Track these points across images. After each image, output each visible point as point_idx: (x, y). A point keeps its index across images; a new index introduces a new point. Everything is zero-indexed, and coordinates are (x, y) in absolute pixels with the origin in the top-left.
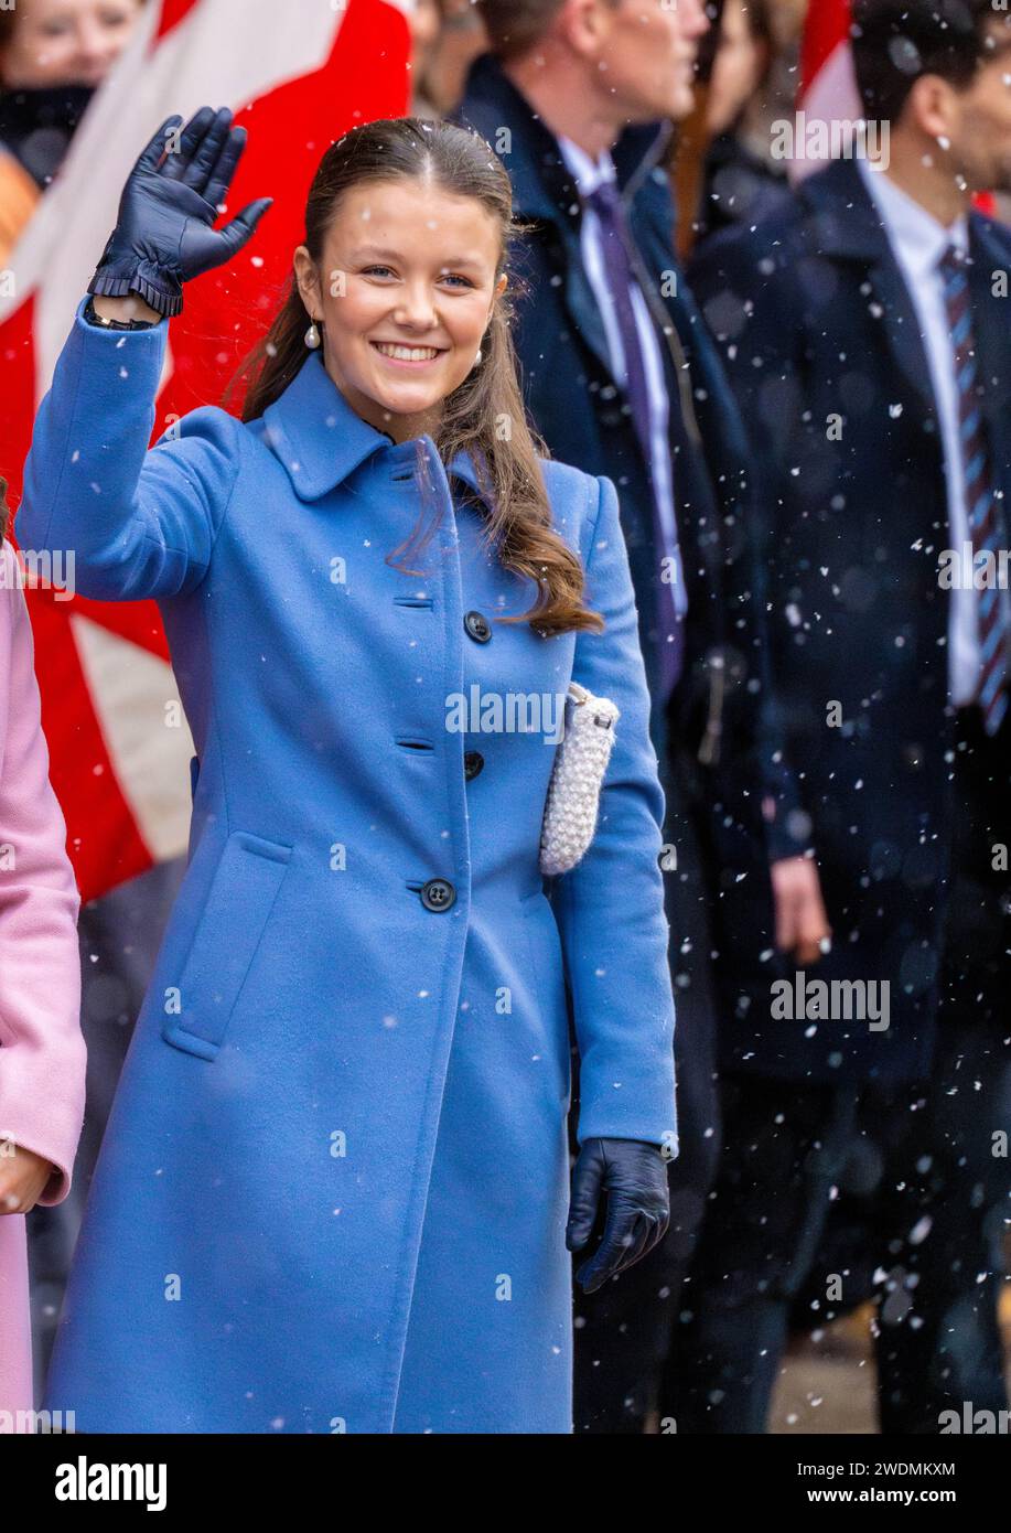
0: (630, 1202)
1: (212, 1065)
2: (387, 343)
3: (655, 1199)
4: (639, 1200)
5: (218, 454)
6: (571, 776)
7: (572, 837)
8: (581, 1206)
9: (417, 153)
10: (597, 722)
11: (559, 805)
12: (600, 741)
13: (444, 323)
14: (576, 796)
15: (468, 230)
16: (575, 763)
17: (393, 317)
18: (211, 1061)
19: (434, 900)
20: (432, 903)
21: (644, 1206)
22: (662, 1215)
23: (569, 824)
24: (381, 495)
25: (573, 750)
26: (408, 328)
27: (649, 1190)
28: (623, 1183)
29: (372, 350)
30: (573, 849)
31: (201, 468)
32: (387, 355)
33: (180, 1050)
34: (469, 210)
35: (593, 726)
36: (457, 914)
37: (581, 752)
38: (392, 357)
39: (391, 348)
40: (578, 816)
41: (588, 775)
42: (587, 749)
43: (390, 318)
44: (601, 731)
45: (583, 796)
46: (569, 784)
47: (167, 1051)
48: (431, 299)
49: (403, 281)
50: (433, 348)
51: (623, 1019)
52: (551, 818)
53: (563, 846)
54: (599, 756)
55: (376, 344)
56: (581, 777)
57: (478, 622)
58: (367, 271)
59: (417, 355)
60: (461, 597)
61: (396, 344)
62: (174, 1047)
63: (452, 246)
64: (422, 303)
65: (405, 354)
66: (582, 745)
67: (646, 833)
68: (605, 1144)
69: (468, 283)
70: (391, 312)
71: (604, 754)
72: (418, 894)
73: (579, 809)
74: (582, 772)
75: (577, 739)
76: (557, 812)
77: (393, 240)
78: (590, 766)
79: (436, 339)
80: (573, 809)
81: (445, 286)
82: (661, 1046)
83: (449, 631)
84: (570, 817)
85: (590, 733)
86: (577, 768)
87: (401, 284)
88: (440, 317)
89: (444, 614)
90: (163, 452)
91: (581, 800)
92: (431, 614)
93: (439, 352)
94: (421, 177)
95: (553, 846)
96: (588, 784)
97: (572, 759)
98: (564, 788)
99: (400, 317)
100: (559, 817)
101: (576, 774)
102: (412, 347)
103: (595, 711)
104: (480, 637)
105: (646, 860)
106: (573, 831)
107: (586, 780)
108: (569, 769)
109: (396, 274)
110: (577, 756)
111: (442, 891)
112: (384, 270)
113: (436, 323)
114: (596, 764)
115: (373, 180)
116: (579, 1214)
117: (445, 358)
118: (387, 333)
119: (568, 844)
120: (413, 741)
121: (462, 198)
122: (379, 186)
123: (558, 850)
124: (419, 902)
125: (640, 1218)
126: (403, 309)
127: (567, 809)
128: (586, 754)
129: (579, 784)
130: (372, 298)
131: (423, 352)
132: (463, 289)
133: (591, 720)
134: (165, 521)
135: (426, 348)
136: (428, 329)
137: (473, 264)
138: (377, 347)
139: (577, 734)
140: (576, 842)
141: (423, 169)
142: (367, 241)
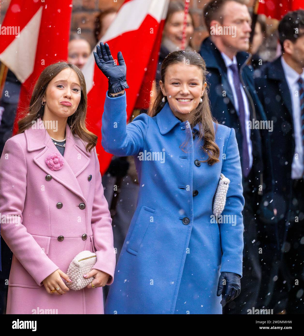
0: (231, 285)
1: (136, 257)
2: (179, 99)
3: (237, 285)
4: (233, 285)
5: (144, 124)
6: (219, 195)
7: (219, 208)
8: (220, 286)
9: (182, 57)
10: (224, 183)
11: (216, 201)
12: (225, 187)
13: (191, 93)
14: (219, 199)
15: (195, 72)
16: (220, 192)
17: (180, 93)
18: (136, 256)
19: (185, 222)
20: (184, 222)
21: (234, 286)
22: (238, 289)
23: (218, 205)
24: (178, 134)
25: (219, 189)
26: (183, 95)
27: (235, 283)
28: (229, 281)
29: (176, 101)
30: (219, 211)
31: (140, 127)
32: (179, 101)
33: (130, 253)
34: (194, 68)
35: (223, 184)
36: (190, 225)
37: (221, 190)
38: (181, 102)
39: (180, 100)
40: (220, 204)
41: (222, 195)
42: (222, 189)
43: (179, 93)
44: (225, 185)
45: (221, 199)
46: (218, 197)
47: (128, 253)
48: (188, 88)
49: (181, 85)
50: (189, 99)
51: (230, 246)
52: (215, 204)
53: (217, 210)
54: (225, 191)
55: (177, 99)
56: (220, 195)
57: (198, 162)
58: (173, 84)
59: (186, 101)
60: (193, 156)
61: (181, 99)
62: (129, 252)
63: (191, 76)
64: (186, 89)
65: (183, 101)
66: (221, 188)
67: (239, 206)
68: (225, 273)
69: (196, 84)
70: (179, 92)
71: (226, 190)
72: (182, 221)
73: (220, 202)
74: (221, 194)
75: (220, 187)
76: (216, 203)
77: (179, 76)
78: (222, 193)
79: (190, 97)
80: (219, 202)
81: (191, 85)
82: (239, 253)
83: (190, 164)
84: (218, 204)
85: (223, 186)
86: (220, 193)
87: (181, 86)
88: (190, 92)
89: (190, 160)
90: (132, 124)
91: (220, 200)
92: (187, 160)
93: (191, 100)
94: (183, 62)
95: (215, 210)
96: (222, 197)
97: (219, 191)
98: (217, 197)
99: (181, 93)
100: (216, 204)
101: (219, 194)
102: (185, 99)
103: (224, 181)
104: (198, 165)
105: (238, 212)
106: (219, 207)
107: (222, 196)
108: (218, 193)
109: (180, 84)
110: (220, 191)
111: (187, 220)
112: (177, 83)
113: (189, 93)
114: (224, 193)
115: (173, 64)
116: (220, 288)
117: (193, 101)
118: (179, 96)
119: (218, 210)
120: (181, 187)
121: (193, 66)
122: (174, 65)
123: (216, 211)
124: (182, 222)
125: (233, 289)
126: (182, 91)
127: (218, 202)
128: (222, 190)
129: (220, 197)
130: (175, 89)
131: (187, 100)
132: (195, 86)
133: (223, 183)
134: (134, 138)
135: (188, 99)
136: (188, 95)
137: (197, 80)
138: (178, 100)
139: (220, 186)
140: (220, 209)
141: (183, 60)
142: (172, 77)
